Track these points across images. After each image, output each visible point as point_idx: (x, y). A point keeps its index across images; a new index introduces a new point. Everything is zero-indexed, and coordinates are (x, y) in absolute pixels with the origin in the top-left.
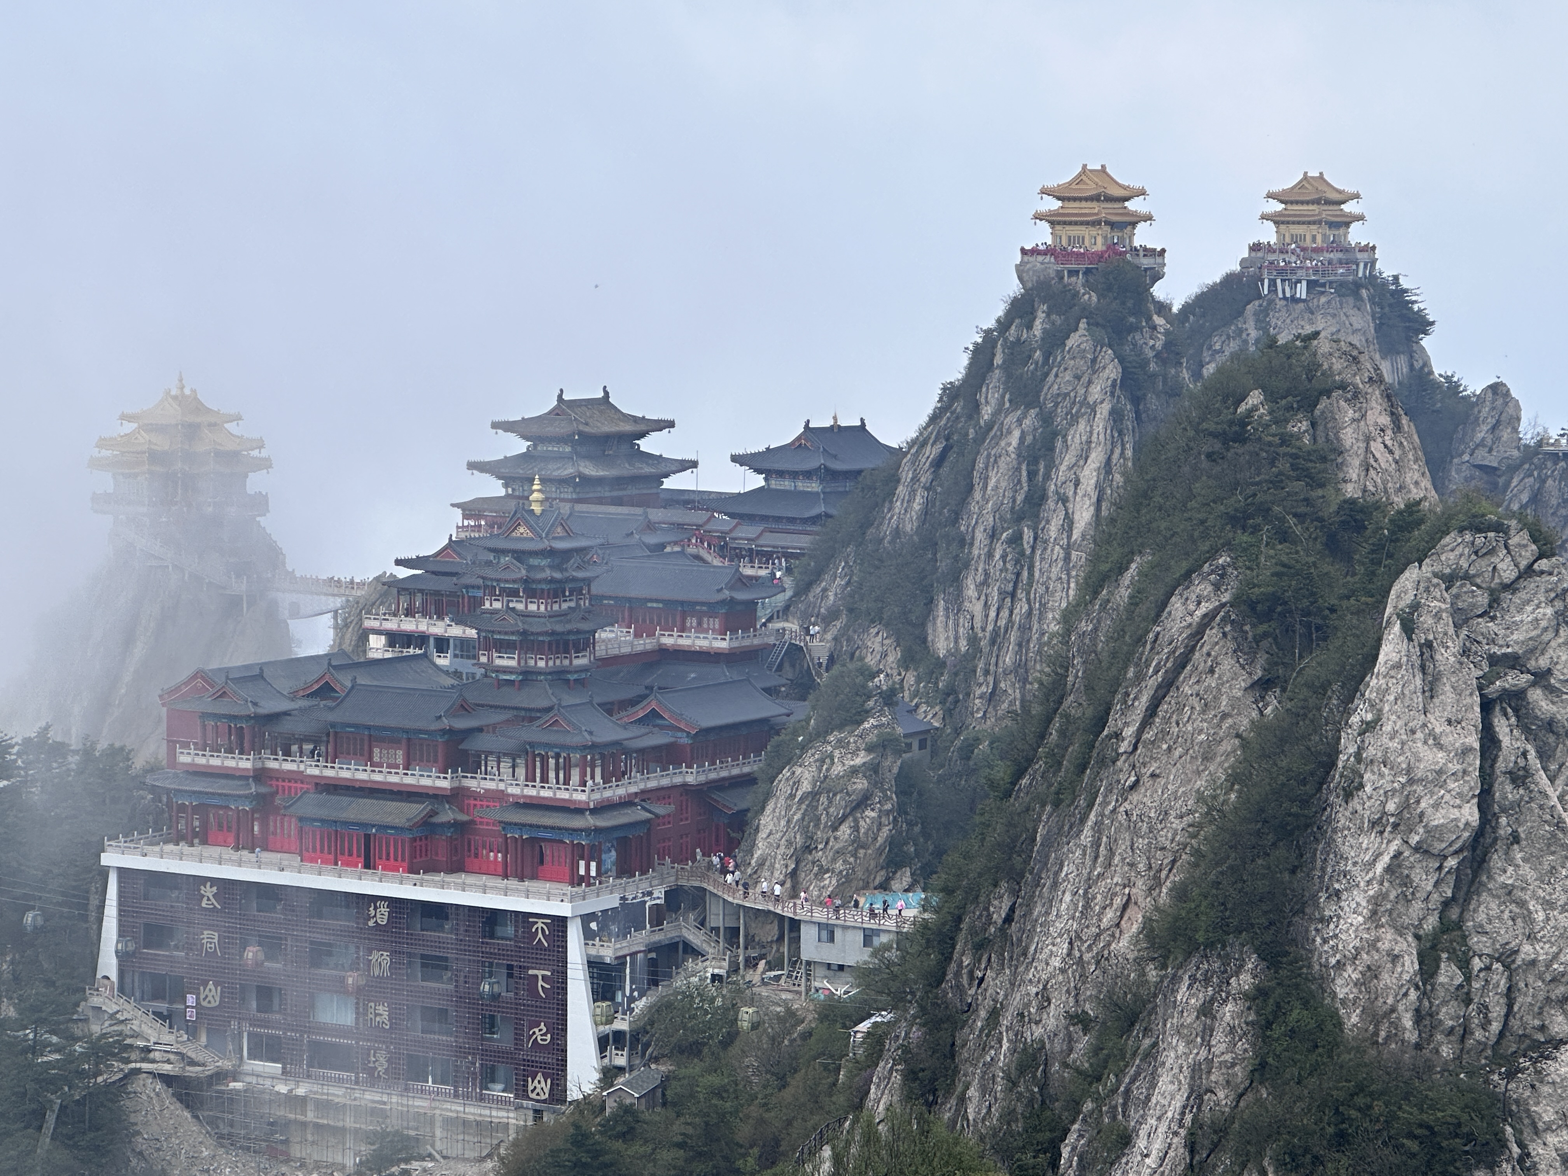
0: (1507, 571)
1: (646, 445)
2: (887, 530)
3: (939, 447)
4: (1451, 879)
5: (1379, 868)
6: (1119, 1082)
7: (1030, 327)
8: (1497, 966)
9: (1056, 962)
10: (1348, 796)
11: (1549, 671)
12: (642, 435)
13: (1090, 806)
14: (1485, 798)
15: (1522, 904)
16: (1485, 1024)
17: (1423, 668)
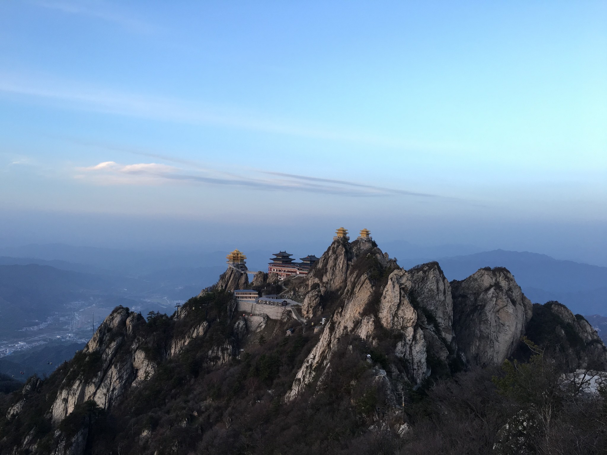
0: (402, 274)
1: (290, 257)
2: (318, 267)
3: (324, 258)
4: (396, 308)
5: (388, 307)
6: (357, 331)
7: (335, 245)
8: (401, 318)
9: (348, 317)
10: (384, 298)
11: (407, 285)
12: (289, 256)
13: (352, 299)
14: (400, 299)
15: (404, 311)
16: (400, 325)
17: (393, 285)
